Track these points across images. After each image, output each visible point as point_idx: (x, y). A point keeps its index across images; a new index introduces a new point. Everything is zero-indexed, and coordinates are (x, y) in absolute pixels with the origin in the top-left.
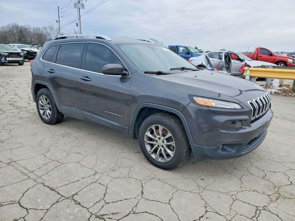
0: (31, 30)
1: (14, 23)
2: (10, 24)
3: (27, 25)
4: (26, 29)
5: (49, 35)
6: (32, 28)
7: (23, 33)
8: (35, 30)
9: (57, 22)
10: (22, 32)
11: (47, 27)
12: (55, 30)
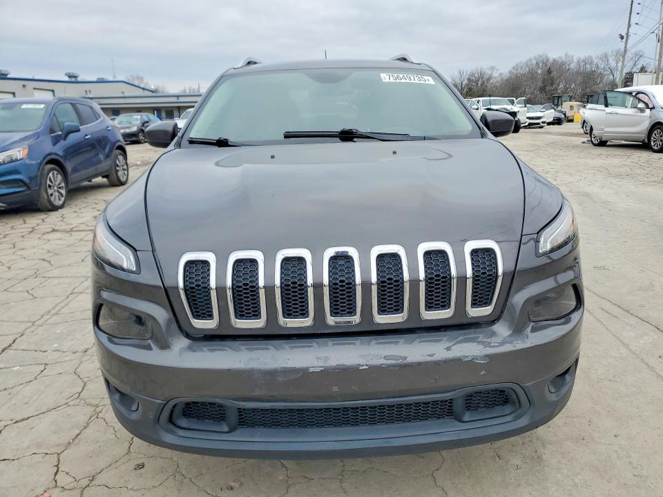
0: (572, 66)
1: (541, 54)
2: (533, 58)
3: (566, 55)
4: (563, 64)
5: (611, 72)
6: (575, 60)
7: (552, 74)
8: (582, 64)
9: (622, 37)
10: (551, 72)
11: (610, 53)
12: (629, 59)
